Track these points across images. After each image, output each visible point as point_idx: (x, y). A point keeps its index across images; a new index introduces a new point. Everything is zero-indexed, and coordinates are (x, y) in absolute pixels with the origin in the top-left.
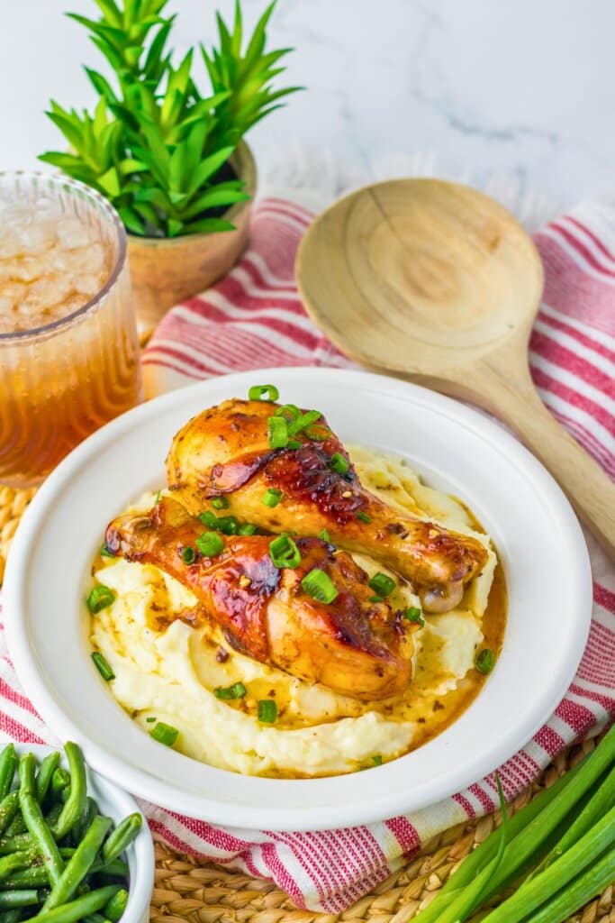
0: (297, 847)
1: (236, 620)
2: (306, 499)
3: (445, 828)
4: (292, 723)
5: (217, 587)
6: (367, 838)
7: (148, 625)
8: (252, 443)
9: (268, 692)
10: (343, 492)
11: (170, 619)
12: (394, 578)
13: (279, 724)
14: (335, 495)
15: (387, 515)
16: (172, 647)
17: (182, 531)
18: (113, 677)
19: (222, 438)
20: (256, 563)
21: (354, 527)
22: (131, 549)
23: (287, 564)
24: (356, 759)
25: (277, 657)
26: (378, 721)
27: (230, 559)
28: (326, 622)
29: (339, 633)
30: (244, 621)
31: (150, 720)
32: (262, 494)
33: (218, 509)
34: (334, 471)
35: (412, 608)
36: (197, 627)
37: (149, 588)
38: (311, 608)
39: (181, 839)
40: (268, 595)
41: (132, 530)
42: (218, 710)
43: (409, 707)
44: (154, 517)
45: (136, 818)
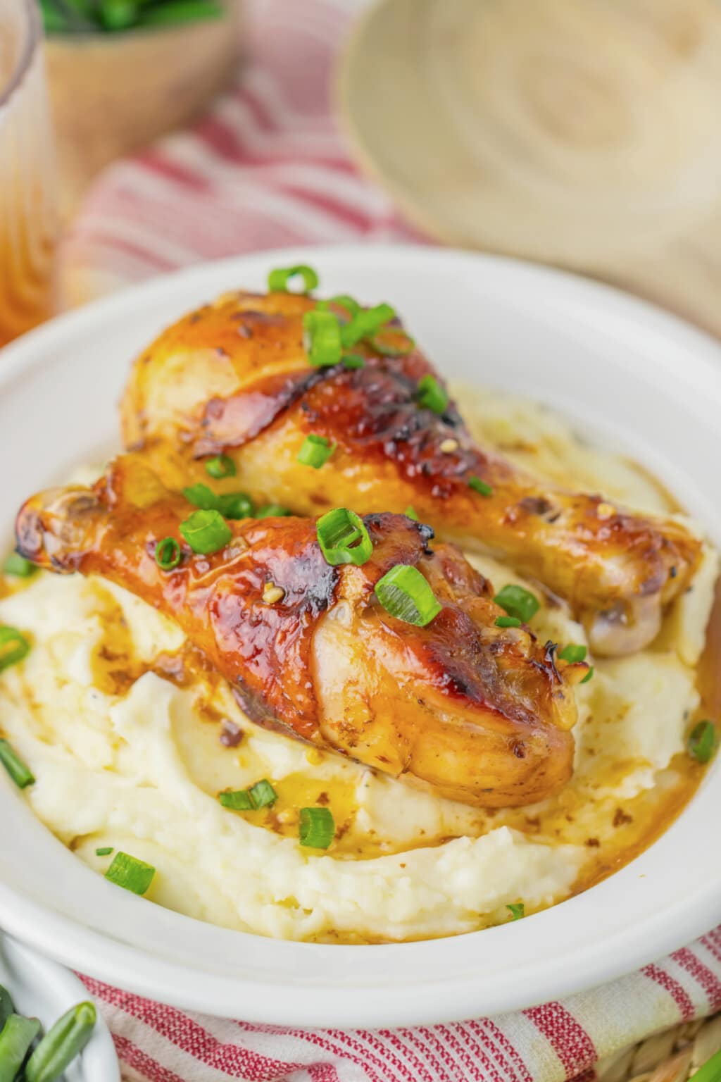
0: (375, 1067)
1: (257, 664)
2: (375, 453)
3: (640, 1034)
4: (360, 851)
5: (222, 609)
6: (501, 1048)
7: (96, 685)
8: (277, 359)
9: (317, 795)
10: (441, 442)
11: (134, 674)
12: (538, 595)
13: (338, 850)
14: (428, 447)
15: (521, 484)
16: (141, 720)
17: (155, 514)
18: (31, 781)
19: (223, 352)
20: (293, 559)
21: (464, 504)
22: (63, 549)
23: (348, 556)
24: (478, 910)
25: (332, 726)
26: (516, 842)
27: (245, 555)
28: (420, 659)
29: (446, 676)
30: (273, 663)
31: (101, 853)
32: (296, 448)
33: (217, 477)
34: (424, 407)
35: (570, 646)
36: (185, 683)
37: (95, 622)
38: (393, 633)
39: (161, 1065)
40: (316, 614)
41: (63, 514)
42: (226, 830)
43: (569, 819)
44: (103, 491)
45: (85, 1009)
